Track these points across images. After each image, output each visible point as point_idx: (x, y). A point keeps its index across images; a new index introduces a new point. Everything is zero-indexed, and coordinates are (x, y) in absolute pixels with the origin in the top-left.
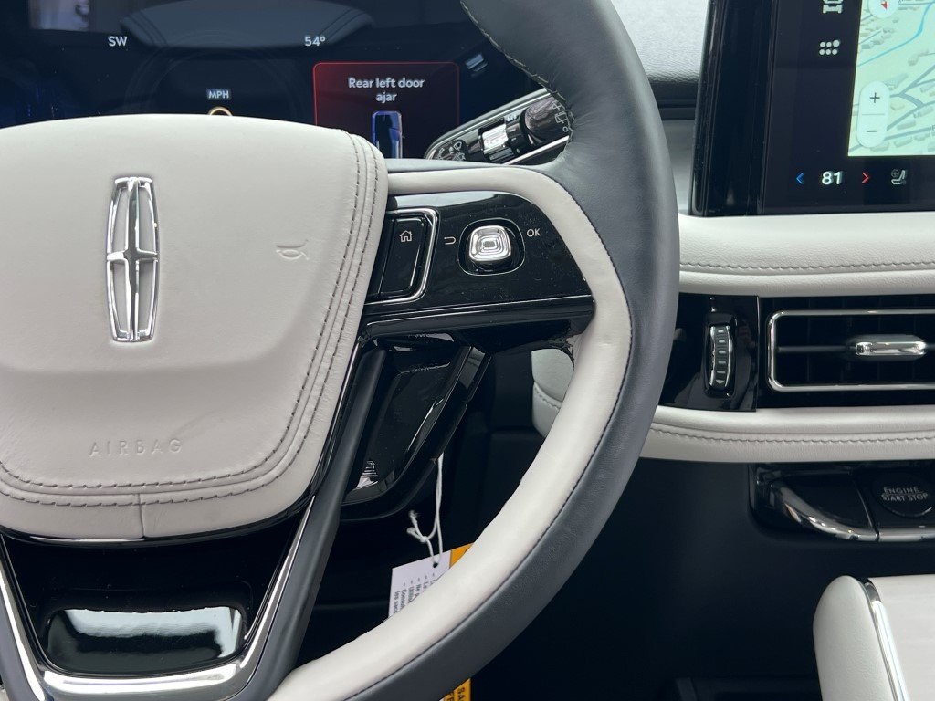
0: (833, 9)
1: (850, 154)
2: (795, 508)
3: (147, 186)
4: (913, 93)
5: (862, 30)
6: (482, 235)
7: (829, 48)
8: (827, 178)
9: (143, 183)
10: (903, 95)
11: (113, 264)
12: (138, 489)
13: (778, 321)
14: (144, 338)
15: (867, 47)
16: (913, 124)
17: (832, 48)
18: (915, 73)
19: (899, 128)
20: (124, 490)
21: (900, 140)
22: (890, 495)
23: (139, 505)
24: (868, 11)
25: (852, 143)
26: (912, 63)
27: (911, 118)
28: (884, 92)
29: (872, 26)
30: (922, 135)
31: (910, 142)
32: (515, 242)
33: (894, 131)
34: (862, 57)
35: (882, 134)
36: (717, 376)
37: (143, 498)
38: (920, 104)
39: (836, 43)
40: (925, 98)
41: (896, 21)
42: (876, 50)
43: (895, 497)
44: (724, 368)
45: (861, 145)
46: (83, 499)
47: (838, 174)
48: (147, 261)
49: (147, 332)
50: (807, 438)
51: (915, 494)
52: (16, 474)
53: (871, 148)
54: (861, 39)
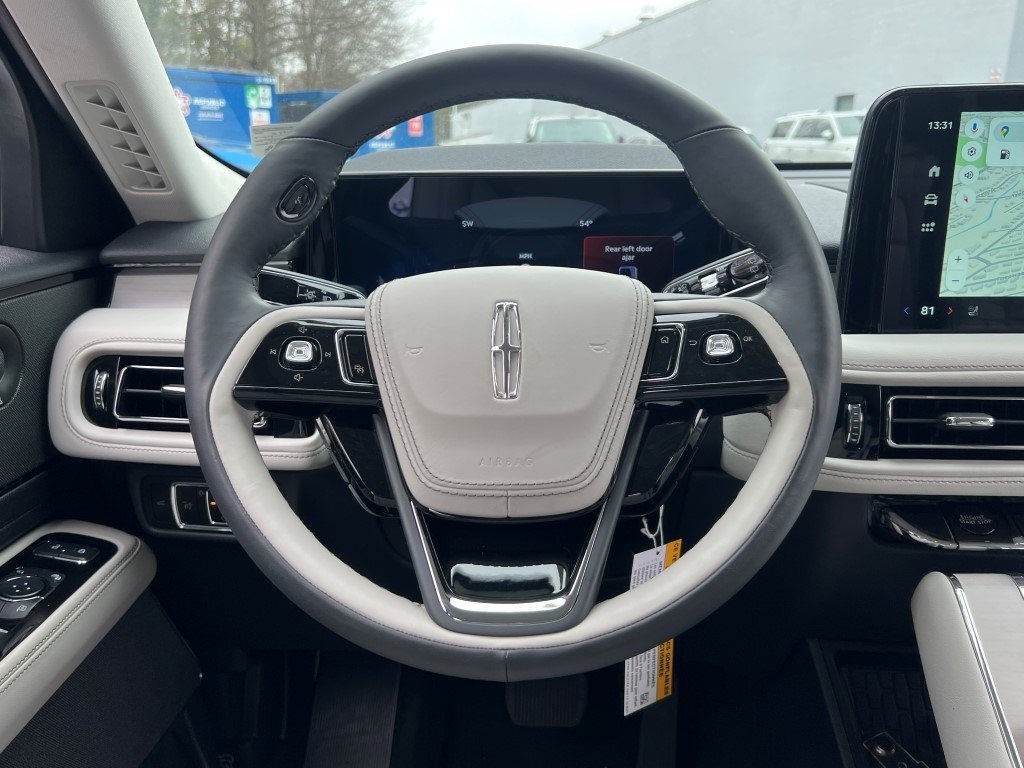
0: (930, 203)
1: (940, 295)
2: (898, 525)
3: (515, 308)
4: (984, 256)
5: (950, 216)
6: (714, 340)
7: (928, 227)
8: (924, 311)
9: (512, 306)
10: (977, 257)
11: (495, 352)
12: (507, 487)
13: (894, 401)
14: (513, 397)
15: (954, 227)
16: (984, 276)
17: (930, 227)
18: (986, 243)
19: (975, 279)
20: (490, 487)
21: (974, 287)
22: (966, 520)
23: (507, 497)
24: (955, 203)
25: (942, 289)
26: (984, 237)
27: (983, 272)
28: (964, 256)
29: (957, 213)
30: (989, 283)
31: (981, 288)
32: (736, 344)
33: (971, 281)
34: (950, 233)
35: (963, 281)
36: (853, 437)
37: (510, 493)
38: (989, 264)
39: (933, 224)
40: (993, 260)
41: (974, 210)
42: (960, 229)
43: (968, 521)
44: (857, 431)
45: (948, 290)
46: (474, 492)
47: (932, 308)
48: (515, 352)
49: (515, 393)
50: (912, 479)
51: (983, 520)
52: (437, 475)
53: (955, 292)
54: (949, 222)
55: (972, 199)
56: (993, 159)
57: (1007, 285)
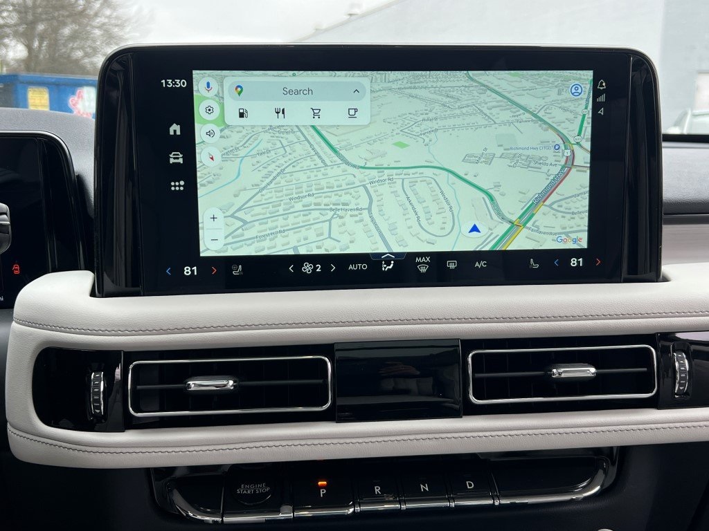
0: (176, 161)
1: (202, 255)
4: (240, 214)
5: (198, 174)
7: (178, 186)
8: (187, 271)
10: (232, 216)
13: (135, 368)
15: (203, 185)
16: (243, 235)
17: (179, 186)
18: (239, 202)
19: (233, 238)
21: (234, 246)
24: (201, 162)
25: (202, 248)
26: (236, 196)
27: (240, 230)
28: (219, 214)
29: (205, 171)
30: (250, 242)
31: (242, 246)
33: (230, 240)
34: (201, 192)
35: (221, 242)
38: (245, 222)
39: (182, 183)
40: (248, 218)
41: (221, 169)
42: (210, 187)
43: (247, 491)
44: (99, 401)
45: (208, 249)
47: (195, 268)
53: (216, 251)
54: (199, 180)
55: (218, 157)
56: (232, 117)
57: (267, 243)
